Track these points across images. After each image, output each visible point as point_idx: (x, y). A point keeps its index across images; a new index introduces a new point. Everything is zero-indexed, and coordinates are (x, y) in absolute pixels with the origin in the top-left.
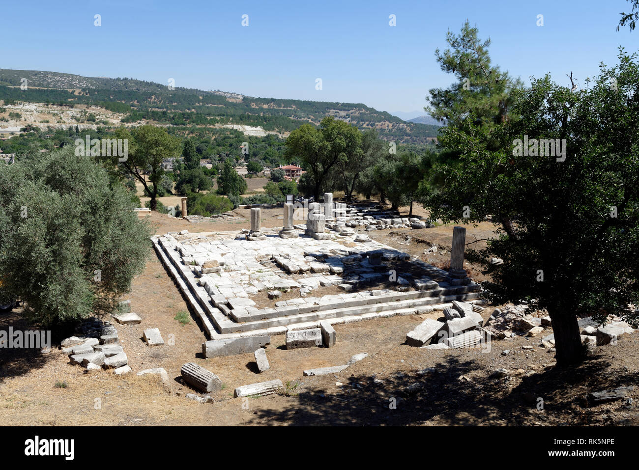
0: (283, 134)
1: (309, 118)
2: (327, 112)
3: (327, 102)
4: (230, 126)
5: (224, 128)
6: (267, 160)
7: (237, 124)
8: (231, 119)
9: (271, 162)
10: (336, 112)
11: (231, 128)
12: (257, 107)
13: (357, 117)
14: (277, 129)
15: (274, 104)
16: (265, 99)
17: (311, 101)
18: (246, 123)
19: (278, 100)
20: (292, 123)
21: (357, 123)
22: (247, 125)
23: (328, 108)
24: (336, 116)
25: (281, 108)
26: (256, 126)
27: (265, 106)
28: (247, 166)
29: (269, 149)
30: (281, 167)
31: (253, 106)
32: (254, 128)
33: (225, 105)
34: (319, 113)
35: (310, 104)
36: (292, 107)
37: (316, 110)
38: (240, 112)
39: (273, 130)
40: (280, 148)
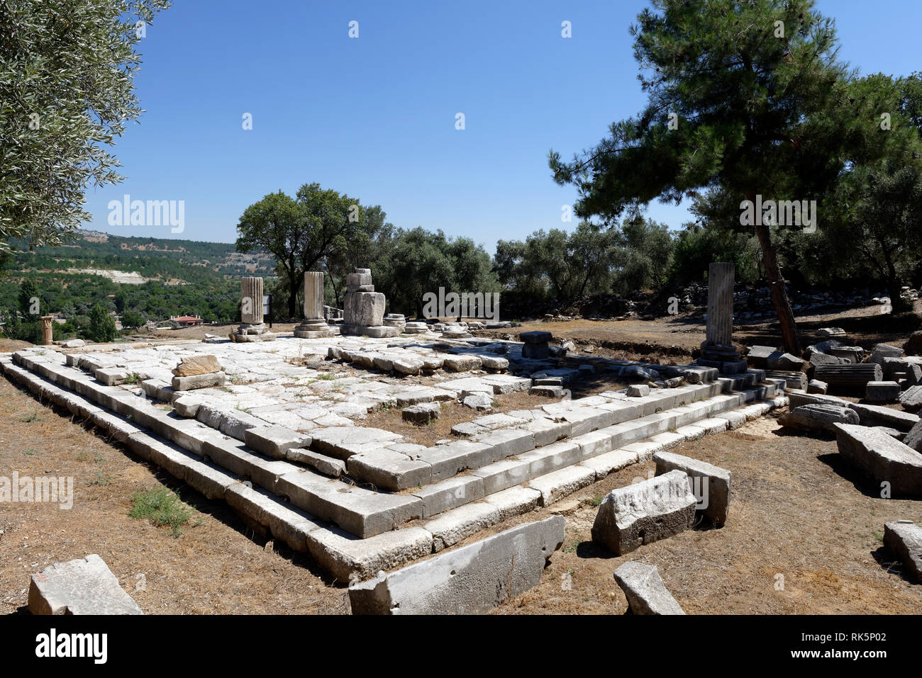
0: (169, 281)
1: (204, 263)
2: (227, 255)
3: (227, 243)
4: (90, 271)
5: (82, 273)
6: (150, 311)
7: (102, 268)
8: (92, 262)
9: (158, 313)
10: (239, 256)
11: (92, 274)
12: (130, 249)
13: (267, 262)
14: (160, 276)
15: (154, 245)
16: (141, 238)
17: (206, 242)
18: (115, 267)
19: (160, 240)
20: (182, 267)
21: (267, 269)
22: (117, 269)
23: (228, 251)
24: (239, 261)
25: (165, 250)
26: (130, 271)
27: (142, 248)
28: (120, 320)
29: (151, 297)
30: (172, 318)
31: (124, 247)
32: (127, 274)
33: (82, 246)
34: (217, 256)
35: (204, 246)
36: (180, 249)
37: (213, 253)
38: (106, 254)
39: (155, 276)
40: (169, 296)
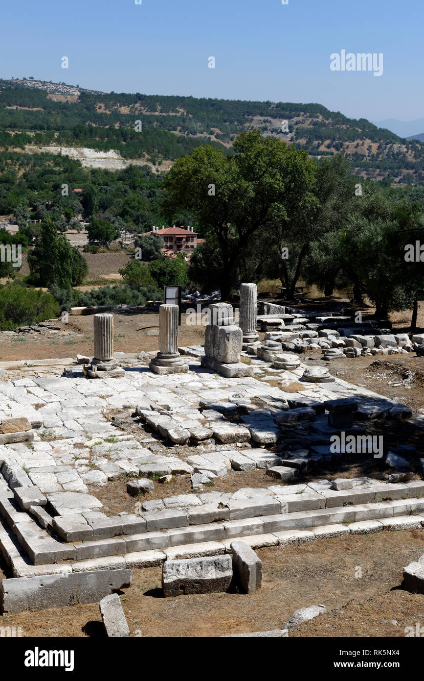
0: (160, 164)
1: (212, 133)
2: (247, 120)
3: (248, 100)
4: (53, 149)
5: (42, 153)
6: (127, 217)
7: (69, 144)
8: (56, 135)
9: (136, 221)
10: (265, 121)
11: (56, 153)
12: (108, 112)
13: (308, 131)
14: (147, 156)
15: (141, 105)
16: (123, 95)
17: (216, 100)
18: (85, 142)
19: (150, 97)
20: (178, 142)
21: (307, 143)
22: (89, 147)
23: (249, 113)
24: (265, 129)
25: (157, 113)
26: (106, 150)
27: (125, 110)
28: (87, 228)
29: (131, 194)
30: (156, 230)
31: (101, 109)
32: (102, 154)
33: (45, 108)
34: (231, 122)
35: (213, 105)
36: (178, 112)
37: (226, 117)
38: (75, 121)
39: (140, 156)
40: (154, 193)
